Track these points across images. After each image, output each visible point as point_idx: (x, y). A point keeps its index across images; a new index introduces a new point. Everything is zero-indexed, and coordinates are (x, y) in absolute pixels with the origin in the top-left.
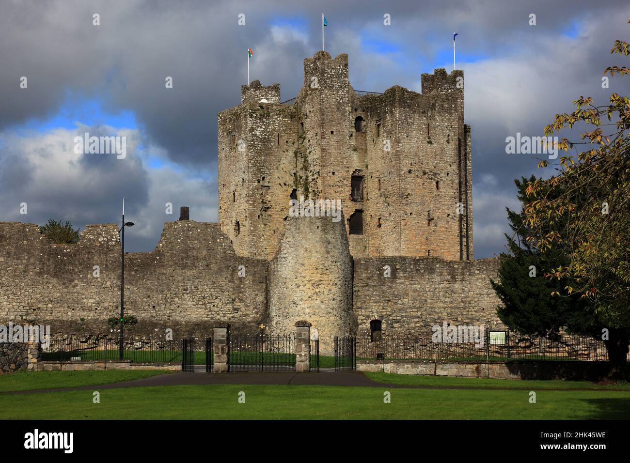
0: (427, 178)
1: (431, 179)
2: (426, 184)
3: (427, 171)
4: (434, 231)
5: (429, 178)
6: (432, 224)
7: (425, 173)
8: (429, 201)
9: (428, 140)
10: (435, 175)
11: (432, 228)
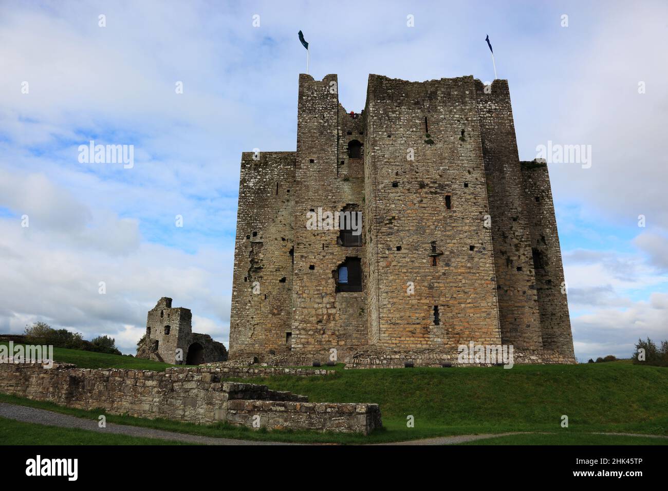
0: (426, 193)
1: (436, 193)
2: (425, 201)
3: (426, 181)
4: (444, 274)
5: (431, 193)
6: (440, 263)
7: (422, 186)
8: (433, 227)
9: (427, 139)
10: (442, 187)
11: (441, 269)
